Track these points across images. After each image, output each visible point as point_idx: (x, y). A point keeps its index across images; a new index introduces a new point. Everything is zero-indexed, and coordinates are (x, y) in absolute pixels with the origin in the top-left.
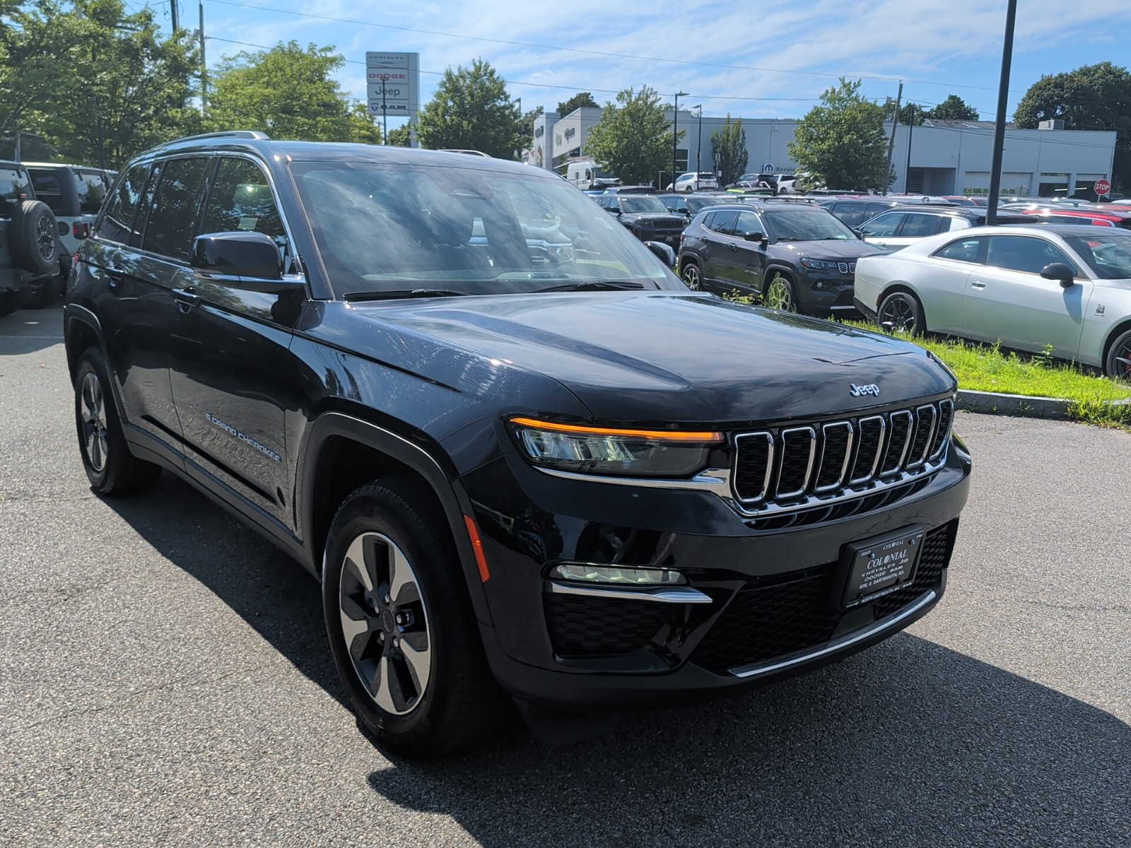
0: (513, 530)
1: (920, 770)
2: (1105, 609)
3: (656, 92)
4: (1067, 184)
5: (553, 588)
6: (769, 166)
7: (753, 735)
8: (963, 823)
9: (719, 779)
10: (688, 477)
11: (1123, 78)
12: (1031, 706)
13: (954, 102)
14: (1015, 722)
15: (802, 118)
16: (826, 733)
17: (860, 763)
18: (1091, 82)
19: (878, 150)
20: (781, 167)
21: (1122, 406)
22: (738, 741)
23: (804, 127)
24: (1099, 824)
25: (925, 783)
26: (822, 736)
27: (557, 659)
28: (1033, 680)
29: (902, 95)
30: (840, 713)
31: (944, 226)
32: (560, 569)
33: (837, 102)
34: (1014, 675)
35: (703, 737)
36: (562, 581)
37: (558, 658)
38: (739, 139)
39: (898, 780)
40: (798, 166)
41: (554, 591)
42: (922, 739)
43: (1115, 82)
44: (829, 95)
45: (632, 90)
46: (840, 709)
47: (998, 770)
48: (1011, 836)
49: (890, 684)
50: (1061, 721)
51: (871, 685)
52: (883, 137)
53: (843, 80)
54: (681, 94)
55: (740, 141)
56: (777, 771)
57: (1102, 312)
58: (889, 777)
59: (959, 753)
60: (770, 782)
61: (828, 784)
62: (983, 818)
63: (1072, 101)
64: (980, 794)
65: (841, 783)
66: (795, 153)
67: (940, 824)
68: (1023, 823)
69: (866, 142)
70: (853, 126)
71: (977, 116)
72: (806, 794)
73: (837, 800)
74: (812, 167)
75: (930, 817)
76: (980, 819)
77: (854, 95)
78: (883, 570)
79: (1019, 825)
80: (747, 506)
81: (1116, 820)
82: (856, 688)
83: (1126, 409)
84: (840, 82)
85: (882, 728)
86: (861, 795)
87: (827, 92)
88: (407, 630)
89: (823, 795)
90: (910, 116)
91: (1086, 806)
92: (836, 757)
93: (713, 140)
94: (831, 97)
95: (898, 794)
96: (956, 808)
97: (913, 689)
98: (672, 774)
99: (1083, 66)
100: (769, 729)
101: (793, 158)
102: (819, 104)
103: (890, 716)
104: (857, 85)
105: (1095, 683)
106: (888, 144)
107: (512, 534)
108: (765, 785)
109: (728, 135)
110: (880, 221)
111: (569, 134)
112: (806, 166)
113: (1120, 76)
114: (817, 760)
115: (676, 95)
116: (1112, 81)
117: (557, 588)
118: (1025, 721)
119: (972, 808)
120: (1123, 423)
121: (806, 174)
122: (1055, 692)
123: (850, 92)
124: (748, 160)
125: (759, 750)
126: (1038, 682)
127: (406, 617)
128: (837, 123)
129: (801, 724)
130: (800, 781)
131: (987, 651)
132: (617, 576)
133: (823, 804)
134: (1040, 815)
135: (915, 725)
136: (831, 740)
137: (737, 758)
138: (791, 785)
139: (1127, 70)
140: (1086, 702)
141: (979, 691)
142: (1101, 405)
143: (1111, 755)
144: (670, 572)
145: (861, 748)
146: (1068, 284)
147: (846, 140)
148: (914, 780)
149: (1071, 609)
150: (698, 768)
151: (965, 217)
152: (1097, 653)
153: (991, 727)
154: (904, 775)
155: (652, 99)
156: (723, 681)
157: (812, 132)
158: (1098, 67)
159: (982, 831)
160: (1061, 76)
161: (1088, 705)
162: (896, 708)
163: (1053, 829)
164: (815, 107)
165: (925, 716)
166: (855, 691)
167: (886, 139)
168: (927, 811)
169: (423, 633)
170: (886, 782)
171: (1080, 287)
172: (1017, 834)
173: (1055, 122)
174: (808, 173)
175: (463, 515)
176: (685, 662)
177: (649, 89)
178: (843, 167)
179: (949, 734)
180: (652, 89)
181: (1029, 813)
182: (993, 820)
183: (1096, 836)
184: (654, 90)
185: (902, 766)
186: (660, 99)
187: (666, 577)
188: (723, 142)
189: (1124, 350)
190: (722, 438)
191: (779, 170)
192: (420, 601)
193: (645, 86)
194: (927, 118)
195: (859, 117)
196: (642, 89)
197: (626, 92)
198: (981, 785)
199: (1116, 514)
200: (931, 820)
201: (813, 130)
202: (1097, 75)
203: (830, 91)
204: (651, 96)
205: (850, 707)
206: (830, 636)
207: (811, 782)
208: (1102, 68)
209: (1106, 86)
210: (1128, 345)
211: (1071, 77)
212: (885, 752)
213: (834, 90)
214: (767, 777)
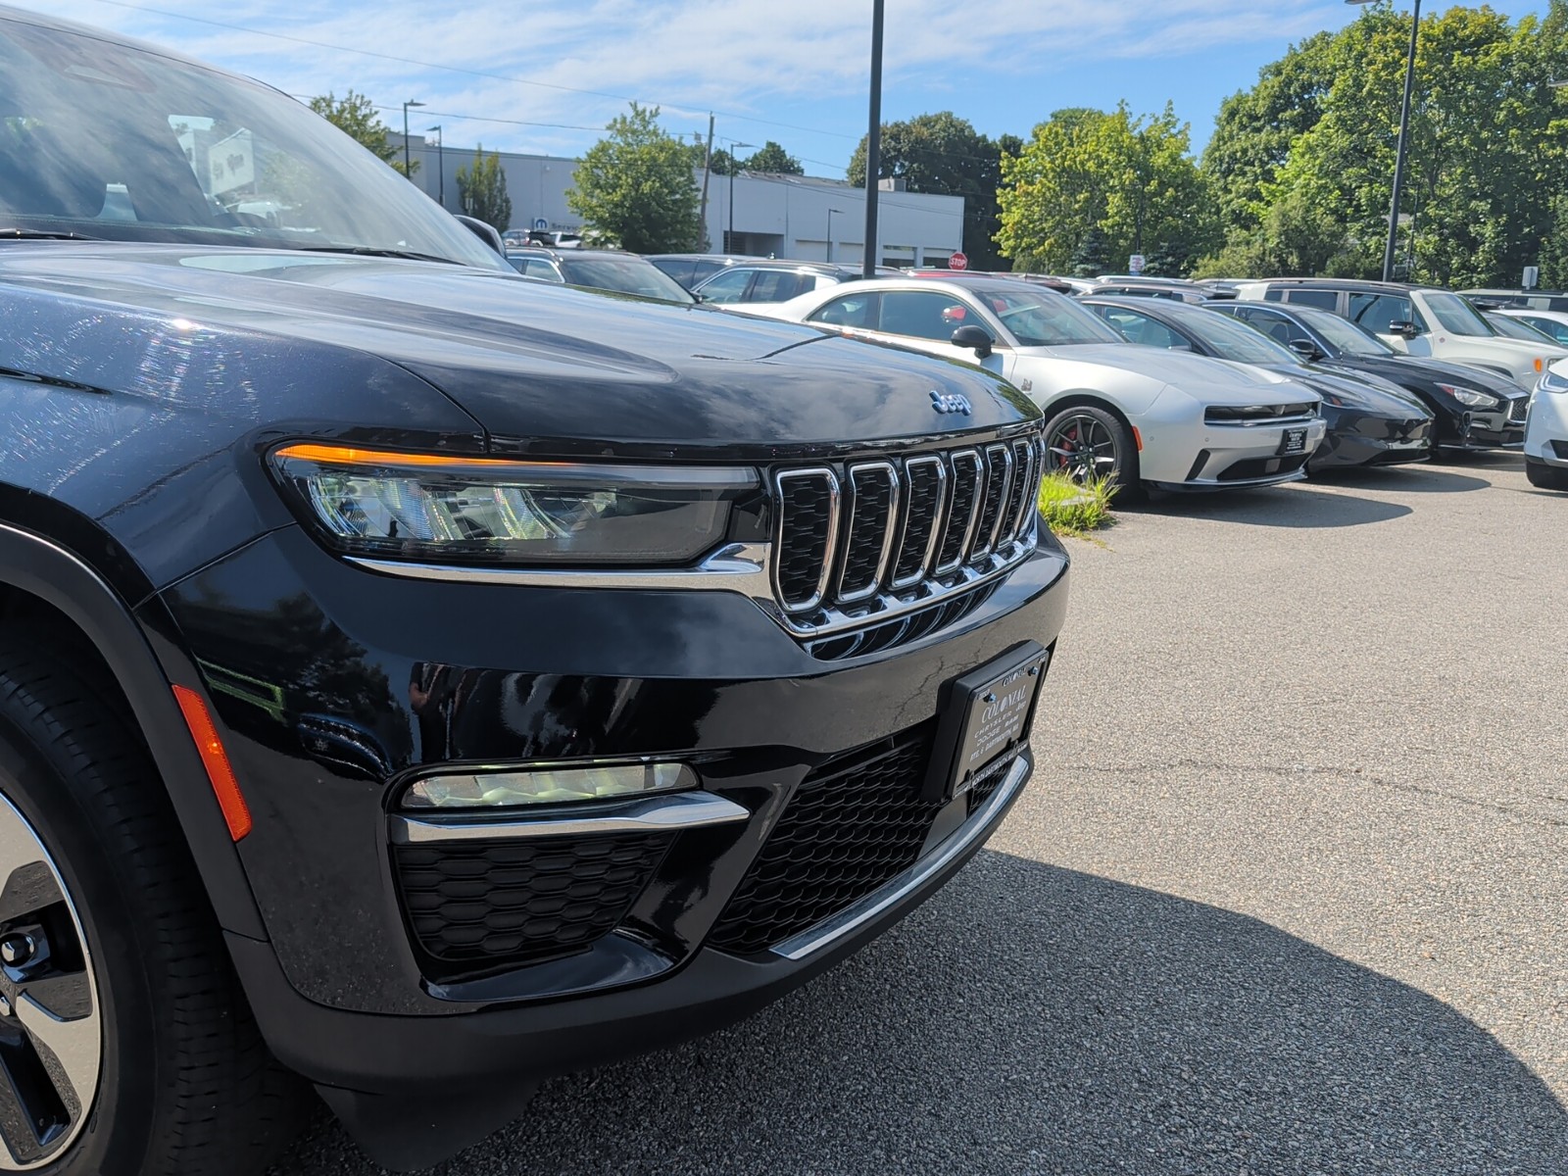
0: (284, 714)
1: (1048, 1064)
2: (1172, 766)
3: (370, 102)
4: (913, 261)
5: (410, 832)
6: (542, 221)
7: (762, 1055)
8: (1150, 1146)
9: (731, 1157)
10: (689, 564)
11: (966, 133)
12: (1150, 924)
13: (773, 151)
14: (1142, 954)
15: (584, 157)
16: (880, 1028)
17: (954, 1071)
18: (931, 135)
19: (688, 203)
20: (558, 223)
21: (1071, 506)
22: (741, 1072)
23: (586, 169)
24: (1329, 1100)
25: (1065, 1086)
26: (877, 1034)
27: (431, 991)
28: (1133, 883)
29: (714, 132)
30: (888, 987)
31: (807, 285)
32: (420, 789)
33: (629, 135)
34: (1106, 879)
35: (678, 1077)
36: (429, 813)
37: (433, 988)
38: (496, 181)
39: (1023, 1090)
40: (582, 221)
41: (412, 839)
42: (1028, 1009)
43: (958, 137)
44: (618, 126)
45: (332, 97)
46: (886, 980)
47: (1155, 1038)
48: (1226, 1151)
49: (944, 922)
50: (1199, 940)
51: (916, 930)
52: (693, 187)
53: (634, 106)
54: (412, 104)
55: (498, 184)
56: (826, 1116)
57: (1030, 389)
58: (1008, 1088)
59: (1090, 1021)
60: (823, 1142)
61: (919, 1123)
62: (1173, 1129)
63: (912, 155)
64: (1151, 1086)
65: (937, 1116)
66: (577, 204)
67: (1117, 1157)
68: (1231, 1123)
69: (673, 192)
70: (653, 168)
71: (802, 171)
72: (889, 1152)
73: (944, 1152)
74: (602, 223)
75: (1098, 1148)
76: (1170, 1132)
77: (651, 127)
78: (997, 726)
79: (1228, 1128)
80: (797, 618)
81: (1347, 1087)
82: (896, 938)
83: (1075, 511)
84: (631, 108)
85: (961, 1001)
86: (978, 1131)
87: (615, 121)
88: (32, 975)
89: (918, 1145)
90: (720, 164)
91: (1297, 1073)
92: (912, 1069)
93: (459, 180)
94: (621, 127)
95: (1035, 1115)
96: (1128, 1121)
97: (979, 925)
98: (641, 1167)
99: (923, 114)
100: (785, 1039)
101: (575, 210)
102: (606, 136)
103: (965, 978)
104: (655, 114)
105: (1212, 875)
106: (700, 197)
107: (284, 720)
108: (816, 1150)
109: (480, 174)
110: (715, 283)
111: (235, 162)
112: (594, 222)
113: (963, 130)
114: (884, 1080)
115: (406, 105)
116: (954, 136)
117: (419, 832)
118: (1154, 950)
119: (1150, 1116)
120: (1077, 528)
121: (595, 233)
122: (1171, 897)
123: (645, 123)
124: (512, 212)
125: (783, 1083)
126: (1141, 885)
127: (29, 945)
128: (630, 165)
129: (834, 1019)
130: (870, 1128)
131: (1055, 848)
132: (548, 786)
133: (925, 1164)
134: (1247, 1103)
135: (1008, 985)
136: (892, 1039)
137: (749, 1105)
138: (858, 1139)
139: (970, 123)
140: (1215, 904)
141: (1072, 912)
142: (1047, 506)
143: (1286, 981)
144: (658, 767)
145: (945, 1044)
146: (984, 353)
147: (646, 187)
148: (1046, 1085)
149: (1131, 771)
150: (687, 1142)
151: (833, 275)
152: (1194, 830)
153: (1113, 969)
154: (1028, 1078)
155: (364, 111)
156: (765, 973)
157: (598, 175)
158: (938, 118)
159: (1183, 1155)
160: (896, 125)
161: (1219, 909)
162: (968, 961)
163: (1276, 1125)
164: (601, 142)
165: (1015, 968)
166: (895, 944)
167: (698, 190)
168: (1088, 1137)
169: (77, 976)
170: (1008, 1098)
171: (1000, 356)
172: (1233, 1147)
173: (896, 182)
174: (598, 232)
175: (170, 684)
176: (700, 948)
177: (357, 96)
178: (643, 225)
179: (1062, 992)
180: (363, 97)
181: (1230, 1104)
182: (1190, 1131)
183: (1336, 1121)
184: (365, 99)
185: (1019, 1062)
186: (376, 113)
187: (649, 779)
188: (474, 183)
189: (1058, 438)
190: (755, 480)
191: (556, 227)
192: (63, 903)
193: (351, 92)
194: (741, 169)
195: (662, 157)
196: (347, 96)
197: (324, 99)
198: (1144, 1070)
199: (1120, 639)
200: (1102, 1152)
201: (600, 172)
202: (938, 127)
203: (619, 120)
204: (363, 107)
205: (900, 974)
206: (915, 858)
207: (890, 1126)
208: (943, 118)
209: (950, 143)
210: (1063, 431)
211: (908, 126)
212: (983, 1042)
213: (624, 119)
214: (812, 1132)
